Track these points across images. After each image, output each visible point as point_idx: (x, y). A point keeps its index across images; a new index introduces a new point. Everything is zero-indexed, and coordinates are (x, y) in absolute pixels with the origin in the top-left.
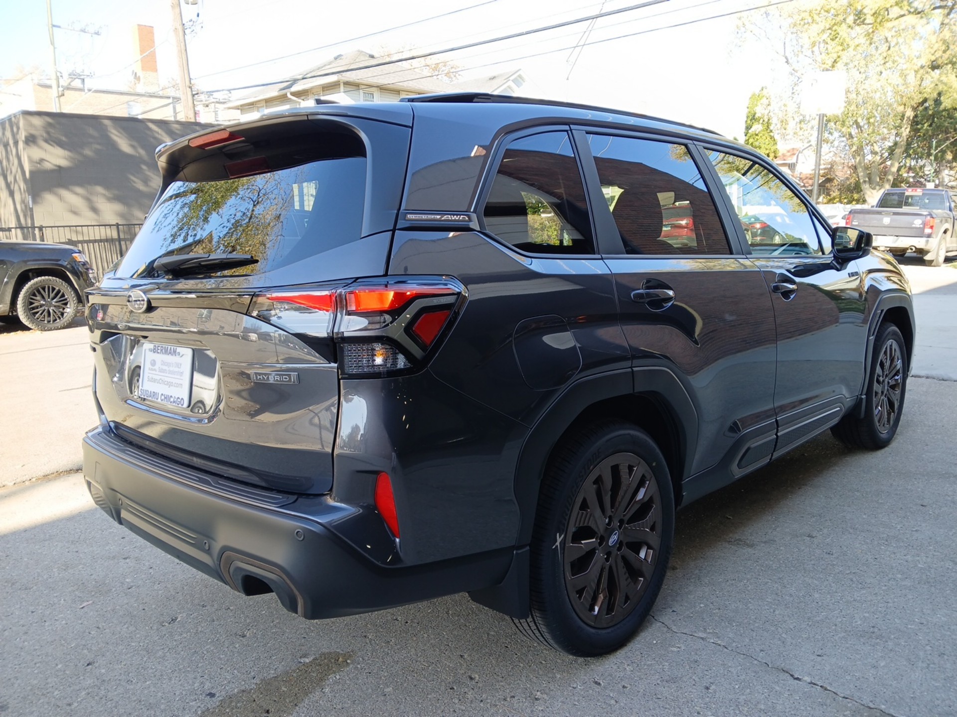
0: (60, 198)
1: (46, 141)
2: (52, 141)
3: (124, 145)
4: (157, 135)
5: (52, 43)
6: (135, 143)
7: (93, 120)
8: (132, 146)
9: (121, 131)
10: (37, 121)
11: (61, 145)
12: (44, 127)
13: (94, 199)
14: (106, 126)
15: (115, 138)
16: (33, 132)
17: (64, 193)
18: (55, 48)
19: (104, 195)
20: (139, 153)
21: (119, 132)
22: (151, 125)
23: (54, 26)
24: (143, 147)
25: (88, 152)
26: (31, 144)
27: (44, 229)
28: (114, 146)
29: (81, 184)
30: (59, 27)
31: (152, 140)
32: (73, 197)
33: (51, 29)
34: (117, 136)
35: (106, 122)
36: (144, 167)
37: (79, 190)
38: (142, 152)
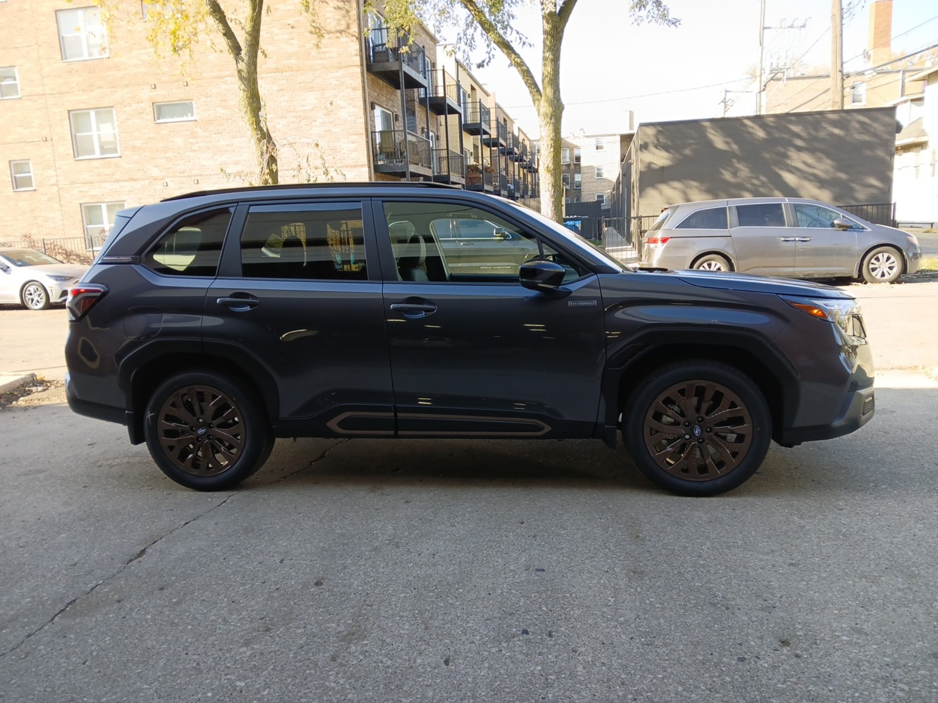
0: (661, 193)
1: (656, 147)
2: (661, 146)
3: (719, 142)
4: (751, 130)
5: (761, 44)
6: (728, 140)
7: (695, 124)
8: (727, 143)
9: (718, 130)
10: (651, 131)
11: (666, 148)
12: (654, 136)
13: (689, 191)
14: (705, 127)
15: (711, 137)
16: (647, 140)
17: (664, 188)
18: (763, 48)
19: (697, 187)
20: (732, 149)
21: (716, 131)
22: (747, 122)
23: (765, 28)
24: (736, 143)
25: (687, 152)
26: (644, 150)
27: (643, 219)
28: (710, 144)
29: (678, 179)
30: (769, 28)
31: (746, 135)
32: (671, 191)
33: (762, 31)
34: (714, 135)
35: (707, 124)
36: (734, 161)
37: (677, 184)
38: (735, 147)
